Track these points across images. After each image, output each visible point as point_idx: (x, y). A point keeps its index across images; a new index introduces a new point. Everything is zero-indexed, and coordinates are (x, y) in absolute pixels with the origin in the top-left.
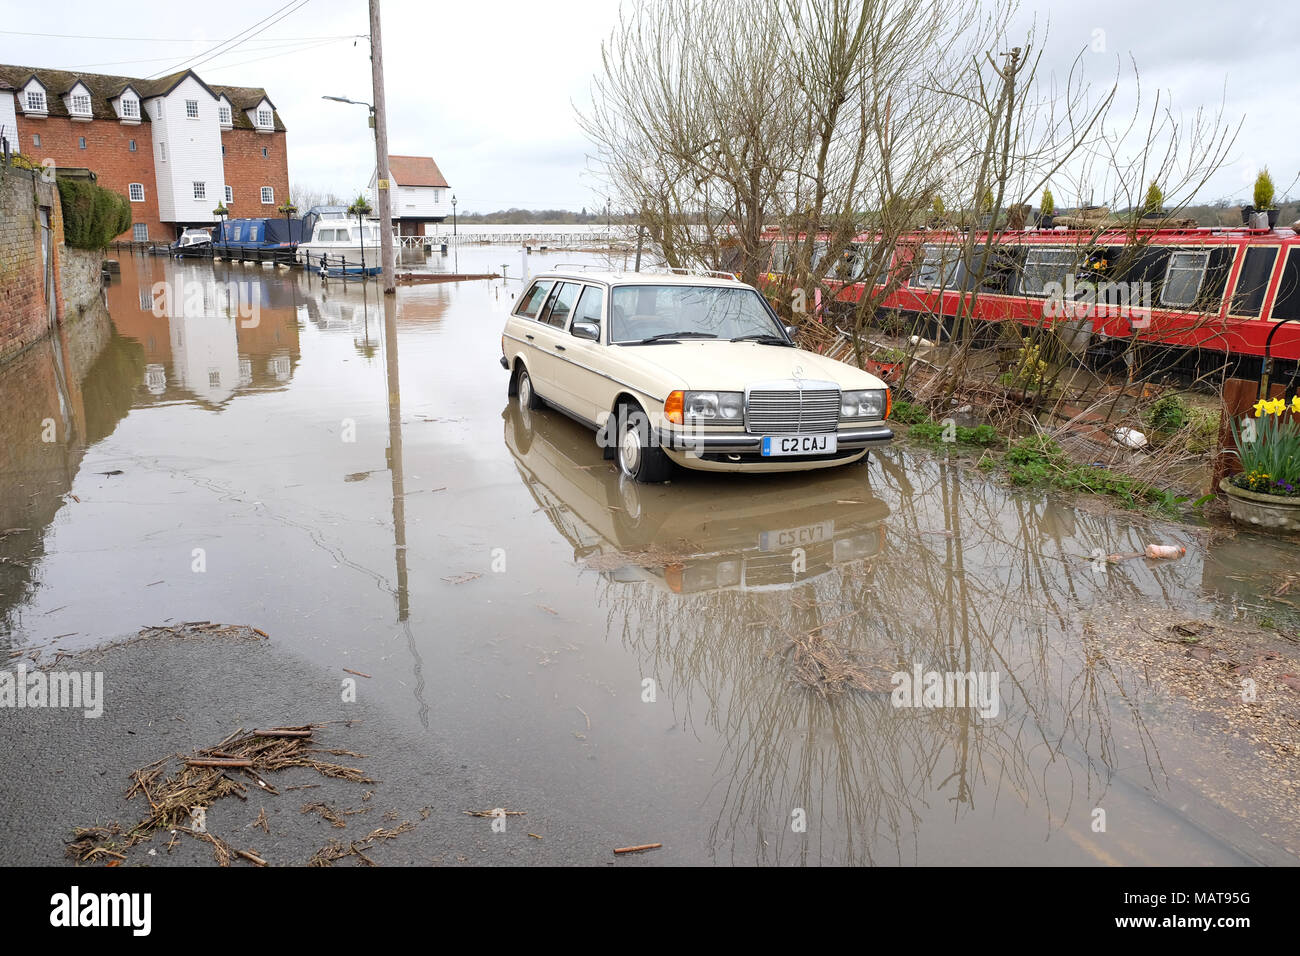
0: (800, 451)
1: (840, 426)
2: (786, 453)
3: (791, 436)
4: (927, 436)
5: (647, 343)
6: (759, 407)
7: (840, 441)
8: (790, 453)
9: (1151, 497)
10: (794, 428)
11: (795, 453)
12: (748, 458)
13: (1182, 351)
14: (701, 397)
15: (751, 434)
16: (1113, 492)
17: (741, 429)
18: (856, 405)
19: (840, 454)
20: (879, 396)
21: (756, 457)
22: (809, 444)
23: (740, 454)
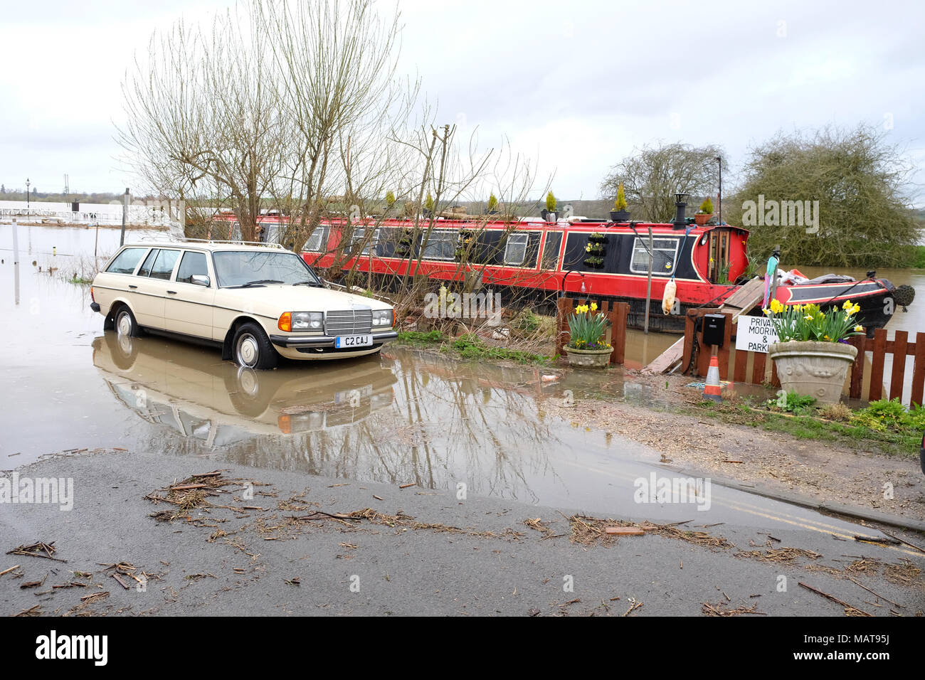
0: (355, 345)
1: (372, 330)
2: (348, 346)
3: (350, 336)
4: (403, 339)
5: (245, 287)
6: (333, 321)
7: (374, 338)
8: (350, 346)
9: (532, 358)
10: (350, 332)
11: (352, 346)
12: (327, 350)
13: (531, 289)
14: (300, 315)
15: (327, 336)
16: (513, 358)
17: (322, 333)
18: (379, 318)
19: (375, 346)
20: (389, 312)
21: (332, 349)
22: (359, 341)
23: (322, 348)
